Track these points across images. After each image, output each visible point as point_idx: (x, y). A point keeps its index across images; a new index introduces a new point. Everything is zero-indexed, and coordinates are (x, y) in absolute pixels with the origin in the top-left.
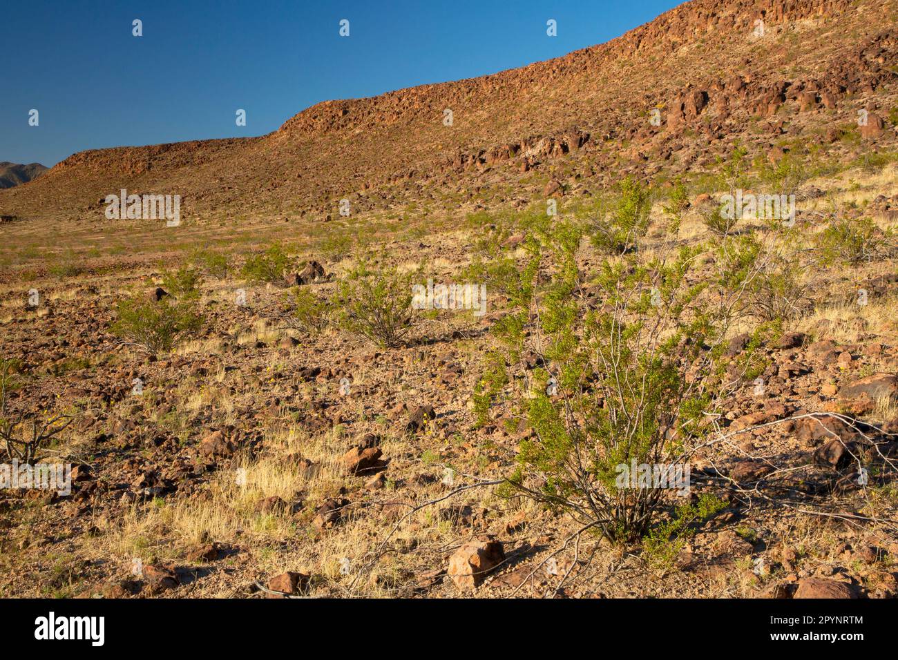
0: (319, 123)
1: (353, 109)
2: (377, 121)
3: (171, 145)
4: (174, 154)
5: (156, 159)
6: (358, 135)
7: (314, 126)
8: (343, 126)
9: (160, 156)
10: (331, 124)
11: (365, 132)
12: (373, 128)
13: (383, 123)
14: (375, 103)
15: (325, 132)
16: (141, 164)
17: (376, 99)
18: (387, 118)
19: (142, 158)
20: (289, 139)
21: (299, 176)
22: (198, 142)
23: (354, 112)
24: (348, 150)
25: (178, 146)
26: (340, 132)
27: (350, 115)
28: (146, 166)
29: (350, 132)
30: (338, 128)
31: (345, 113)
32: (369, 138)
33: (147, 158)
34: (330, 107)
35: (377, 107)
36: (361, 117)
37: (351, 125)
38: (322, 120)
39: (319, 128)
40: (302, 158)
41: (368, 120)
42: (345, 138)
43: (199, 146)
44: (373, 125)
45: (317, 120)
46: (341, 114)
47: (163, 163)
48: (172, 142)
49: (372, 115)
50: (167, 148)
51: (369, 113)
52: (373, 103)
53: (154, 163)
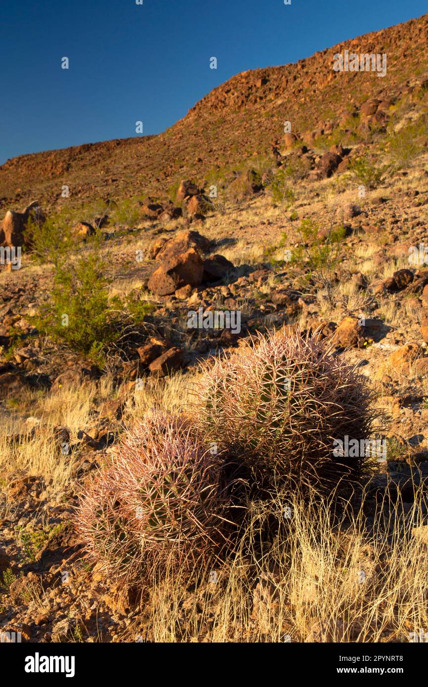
0: (231, 99)
1: (275, 76)
2: (306, 86)
3: (91, 145)
4: (93, 154)
5: (75, 160)
6: (281, 105)
7: (227, 101)
8: (261, 98)
9: (80, 156)
10: (247, 97)
11: (289, 101)
12: (301, 94)
13: (313, 87)
14: (303, 67)
15: (239, 107)
16: (61, 164)
17: (304, 61)
18: (319, 80)
19: (63, 159)
20: (196, 120)
21: (200, 160)
22: (117, 140)
23: (275, 80)
24: (267, 124)
25: (99, 145)
26: (257, 106)
27: (270, 85)
28: (65, 166)
29: (271, 104)
30: (256, 101)
31: (264, 82)
32: (296, 107)
33: (67, 159)
34: (246, 78)
35: (305, 70)
36: (284, 84)
37: (271, 96)
38: (236, 94)
39: (232, 103)
40: (208, 139)
41: (294, 87)
42: (263, 111)
43: (118, 144)
44: (299, 91)
45: (230, 94)
46: (259, 84)
47: (81, 163)
48: (94, 142)
49: (299, 80)
50: (87, 148)
51: (295, 78)
52: (299, 67)
53: (73, 164)
